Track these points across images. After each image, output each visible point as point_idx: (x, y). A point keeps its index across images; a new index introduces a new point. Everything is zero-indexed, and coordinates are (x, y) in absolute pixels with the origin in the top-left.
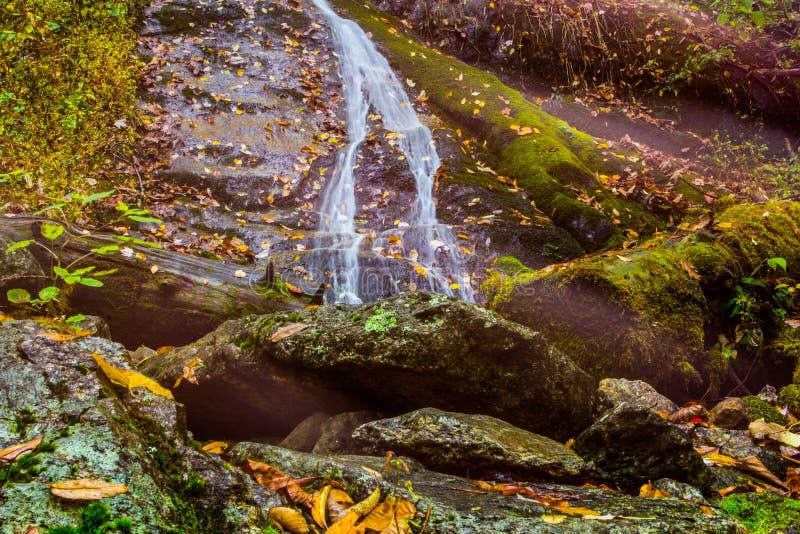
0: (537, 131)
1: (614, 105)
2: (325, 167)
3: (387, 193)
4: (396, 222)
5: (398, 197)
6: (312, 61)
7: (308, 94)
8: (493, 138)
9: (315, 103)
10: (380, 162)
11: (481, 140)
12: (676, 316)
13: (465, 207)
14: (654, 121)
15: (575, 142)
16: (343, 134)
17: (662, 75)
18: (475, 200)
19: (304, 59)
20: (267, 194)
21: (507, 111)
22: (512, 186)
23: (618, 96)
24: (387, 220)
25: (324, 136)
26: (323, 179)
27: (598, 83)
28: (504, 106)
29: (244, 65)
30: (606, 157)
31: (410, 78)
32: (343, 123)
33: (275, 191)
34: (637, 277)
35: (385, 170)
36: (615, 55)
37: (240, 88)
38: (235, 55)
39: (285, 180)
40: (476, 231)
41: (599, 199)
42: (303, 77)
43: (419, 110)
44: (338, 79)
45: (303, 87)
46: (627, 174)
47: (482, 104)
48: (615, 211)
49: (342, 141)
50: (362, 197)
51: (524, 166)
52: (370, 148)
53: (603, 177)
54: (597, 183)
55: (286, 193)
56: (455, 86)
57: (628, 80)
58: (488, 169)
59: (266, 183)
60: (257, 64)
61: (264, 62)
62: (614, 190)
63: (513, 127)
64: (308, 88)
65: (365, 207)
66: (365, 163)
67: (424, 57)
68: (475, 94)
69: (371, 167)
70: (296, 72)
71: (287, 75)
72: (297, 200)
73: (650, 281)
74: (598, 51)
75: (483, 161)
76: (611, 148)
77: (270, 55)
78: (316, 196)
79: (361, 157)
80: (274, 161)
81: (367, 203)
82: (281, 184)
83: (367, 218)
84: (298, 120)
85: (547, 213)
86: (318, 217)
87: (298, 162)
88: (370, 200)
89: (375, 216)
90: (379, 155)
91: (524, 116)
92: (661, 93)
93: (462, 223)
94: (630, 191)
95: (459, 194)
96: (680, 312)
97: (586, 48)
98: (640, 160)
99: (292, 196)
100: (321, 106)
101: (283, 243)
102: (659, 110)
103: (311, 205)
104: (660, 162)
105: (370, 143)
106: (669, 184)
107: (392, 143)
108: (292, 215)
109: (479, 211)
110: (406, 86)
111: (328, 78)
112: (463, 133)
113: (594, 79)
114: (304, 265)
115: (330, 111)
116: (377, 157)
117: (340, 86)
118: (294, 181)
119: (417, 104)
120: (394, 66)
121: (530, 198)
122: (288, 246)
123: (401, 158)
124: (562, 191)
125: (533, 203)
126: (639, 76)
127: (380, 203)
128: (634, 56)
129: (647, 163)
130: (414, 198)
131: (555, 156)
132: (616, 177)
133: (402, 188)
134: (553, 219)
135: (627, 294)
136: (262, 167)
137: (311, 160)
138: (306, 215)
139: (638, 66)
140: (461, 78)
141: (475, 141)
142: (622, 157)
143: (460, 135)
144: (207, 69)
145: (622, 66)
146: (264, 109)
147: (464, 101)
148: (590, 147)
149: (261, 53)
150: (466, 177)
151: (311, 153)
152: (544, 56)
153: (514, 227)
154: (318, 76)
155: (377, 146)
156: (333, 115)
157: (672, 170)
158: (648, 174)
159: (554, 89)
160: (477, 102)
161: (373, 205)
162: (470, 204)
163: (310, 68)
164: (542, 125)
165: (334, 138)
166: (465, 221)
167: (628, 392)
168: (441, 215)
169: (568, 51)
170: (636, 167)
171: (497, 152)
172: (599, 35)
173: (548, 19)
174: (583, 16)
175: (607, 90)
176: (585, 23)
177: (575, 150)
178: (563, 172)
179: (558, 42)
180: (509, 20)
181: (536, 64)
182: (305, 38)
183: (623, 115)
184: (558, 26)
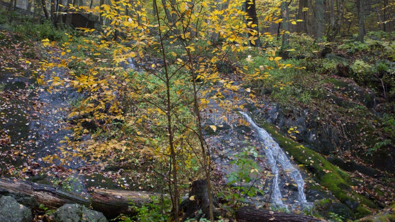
0: (331, 171)
1: (351, 159)
2: (270, 182)
3: (290, 192)
4: (295, 201)
5: (294, 193)
8: (318, 174)
11: (313, 174)
13: (315, 197)
14: (365, 165)
15: (343, 175)
16: (271, 171)
17: (367, 149)
18: (318, 195)
19: (252, 143)
21: (321, 164)
22: (326, 190)
23: (352, 155)
24: (292, 200)
25: (265, 172)
26: (270, 187)
28: (320, 162)
29: (235, 146)
30: (353, 180)
31: (287, 151)
32: (270, 167)
36: (350, 140)
38: (231, 143)
41: (353, 195)
43: (292, 163)
44: (264, 151)
46: (360, 186)
47: (313, 162)
48: (358, 199)
49: (272, 174)
50: (283, 193)
51: (329, 183)
52: (282, 177)
53: (352, 187)
56: (302, 155)
57: (355, 150)
58: (318, 184)
62: (357, 191)
63: (324, 170)
65: (284, 196)
66: (281, 182)
68: (310, 158)
74: (344, 139)
75: (316, 181)
76: (354, 177)
77: (241, 142)
79: (280, 180)
82: (258, 188)
85: (338, 199)
87: (261, 181)
88: (286, 193)
89: (288, 199)
90: (285, 179)
91: (326, 166)
92: (367, 155)
94: (362, 192)
95: (312, 193)
97: (340, 138)
98: (364, 182)
100: (261, 161)
102: (366, 161)
104: (370, 182)
105: (281, 175)
106: (373, 190)
107: (288, 175)
108: (264, 198)
109: (319, 198)
110: (286, 154)
111: (261, 151)
112: (307, 171)
113: (343, 149)
115: (265, 163)
117: (265, 154)
118: (262, 187)
119: (291, 160)
120: (281, 146)
121: (333, 194)
123: (292, 180)
124: (342, 192)
125: (334, 196)
126: (358, 149)
127: (289, 195)
128: (357, 141)
129: (366, 183)
131: (338, 180)
132: (357, 187)
133: (294, 190)
134: (341, 201)
137: (265, 180)
138: (268, 198)
139: (358, 145)
140: (304, 152)
141: (311, 174)
142: (358, 180)
144: (223, 148)
145: (353, 144)
147: (306, 160)
148: (348, 177)
149: (239, 142)
151: (264, 178)
152: (326, 140)
155: (284, 176)
157: (373, 185)
158: (366, 186)
159: (330, 152)
160: (311, 161)
165: (269, 173)
166: (316, 201)
168: (307, 199)
169: (334, 138)
170: (362, 184)
171: (319, 178)
172: (344, 133)
173: (326, 127)
174: (338, 125)
175: (348, 152)
176: (339, 128)
177: (343, 177)
178: (341, 185)
179: (330, 135)
180: (314, 127)
181: (323, 143)
182: (250, 135)
183: (354, 162)
184: (330, 129)
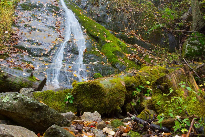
0: (112, 42)
1: (134, 36)
2: (57, 47)
3: (71, 55)
4: (72, 62)
5: (74, 56)
6: (59, 19)
7: (56, 28)
8: (101, 43)
9: (58, 30)
10: (71, 47)
11: (98, 43)
12: (117, 95)
13: (90, 60)
14: (144, 41)
15: (121, 45)
16: (64, 39)
17: (147, 29)
18: (93, 58)
19: (57, 19)
20: (41, 53)
21: (105, 36)
22: (103, 55)
23: (136, 33)
24: (70, 61)
25: (58, 39)
26: (56, 50)
27: (131, 30)
28: (105, 34)
29: (41, 19)
30: (128, 49)
31: (83, 25)
32: (64, 36)
33: (43, 52)
34: (108, 85)
35: (72, 49)
36: (136, 23)
37: (39, 25)
38: (39, 17)
39: (46, 50)
40: (91, 66)
41: (124, 60)
42: (56, 23)
43: (84, 34)
44: (65, 25)
45: (56, 26)
46: (133, 54)
47: (99, 34)
48: (128, 63)
49: (63, 40)
50: (65, 55)
51: (107, 50)
52: (69, 43)
53: (127, 54)
54: (124, 56)
55: (46, 53)
56: (93, 29)
57: (139, 30)
58: (98, 50)
59: (42, 50)
60: (45, 19)
61: (47, 19)
62: (129, 58)
63: (106, 40)
64: (57, 26)
65: (65, 58)
66: (67, 46)
67: (87, 20)
68: (98, 31)
69: (68, 48)
70: (54, 22)
71: (52, 23)
72: (49, 55)
73: (111, 86)
74: (132, 22)
75: (98, 48)
76: (130, 47)
77: (48, 17)
78: (54, 54)
79: (67, 45)
80: (44, 45)
81: (66, 57)
82: (45, 50)
83: (65, 61)
84: (53, 34)
85: (110, 63)
86: (53, 59)
87: (51, 45)
88: (67, 56)
89: (68, 60)
90: (71, 45)
91: (109, 37)
92: (146, 34)
93: (89, 64)
94: (132, 58)
95: (89, 56)
96: (118, 94)
97: (129, 21)
98: (136, 51)
99: (47, 54)
100: (59, 31)
101: (42, 66)
102: (145, 38)
103: (52, 56)
104: (141, 51)
105: (69, 42)
106: (143, 57)
107: (75, 42)
108: (47, 59)
109: (93, 61)
110: (81, 27)
111: (62, 24)
112: (94, 41)
113: (131, 29)
114: (46, 72)
115: (61, 33)
116: (70, 45)
117: (65, 26)
118: (49, 50)
119: (84, 32)
120: (79, 22)
122: (44, 67)
123: (76, 46)
124: (115, 57)
125: (107, 60)
126: (141, 29)
127: (69, 57)
128: (141, 24)
129: (138, 52)
130: (78, 56)
131: (115, 48)
132: (130, 54)
133: (75, 54)
134: (112, 64)
135: (104, 89)
136: (41, 46)
137: (54, 45)
138: (50, 59)
139: (141, 26)
140: (95, 27)
141: (96, 43)
142: (132, 49)
143: (93, 41)
144: (32, 20)
145: (138, 26)
146: (45, 31)
147: (95, 33)
148: (125, 46)
149: (46, 17)
150: (91, 52)
151: (54, 43)
152: (119, 22)
153: (101, 66)
154: (60, 24)
155: (71, 43)
156: (62, 34)
157: (143, 54)
158: (138, 54)
159: (120, 30)
160: (98, 33)
161: (68, 58)
162: (91, 59)
163: (58, 21)
164: (113, 40)
165: (61, 39)
166: (89, 63)
167: (90, 116)
168: (84, 61)
169: (125, 21)
170: (135, 52)
171: (101, 46)
172: (133, 18)
173: (121, 13)
174: (130, 13)
175: (133, 32)
176: (130, 15)
177: (121, 47)
178: (116, 53)
179: (122, 19)
180: (111, 12)
182: (58, 13)
183: (136, 38)
184: (123, 15)
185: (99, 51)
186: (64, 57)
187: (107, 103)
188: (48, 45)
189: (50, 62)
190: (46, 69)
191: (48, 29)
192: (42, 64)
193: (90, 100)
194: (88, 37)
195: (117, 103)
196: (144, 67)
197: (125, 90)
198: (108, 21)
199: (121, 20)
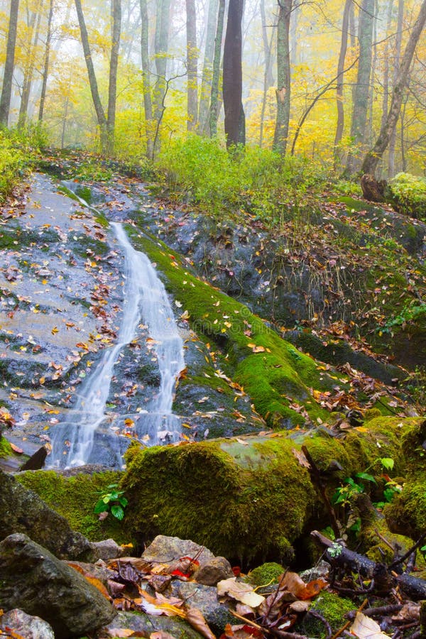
0: (268, 350)
1: (342, 339)
2: (93, 360)
3: (136, 386)
4: (138, 410)
5: (144, 390)
6: (105, 279)
7: (95, 303)
8: (233, 353)
9: (99, 311)
10: (136, 361)
11: (225, 354)
12: (279, 496)
13: (195, 403)
14: (373, 355)
15: (299, 362)
16: (115, 336)
17: (384, 320)
18: (205, 398)
19: (99, 277)
20: (40, 376)
21: (248, 333)
22: (238, 391)
23: (347, 332)
24: (132, 407)
25: (98, 337)
26: (88, 370)
27: (333, 321)
28: (247, 328)
29: (49, 276)
30: (322, 376)
31: (178, 300)
32: (117, 328)
33: (47, 375)
34: (248, 458)
35: (139, 367)
36: (349, 301)
37: (42, 294)
38: (44, 268)
39: (57, 367)
40: (199, 423)
41: (308, 409)
42: (94, 290)
43: (181, 325)
44: (122, 295)
45: (92, 298)
46: (336, 392)
47: (229, 325)
49: (112, 342)
50: (116, 387)
51: (251, 377)
52: (131, 349)
53: (317, 392)
54: (309, 396)
55: (55, 377)
56: (211, 310)
57: (357, 322)
58: (224, 376)
59: (43, 367)
60: (60, 277)
61: (66, 277)
62: (323, 403)
63: (250, 345)
64: (96, 299)
65: (116, 395)
66: (125, 360)
67: (193, 285)
68: (226, 317)
69: (129, 364)
70: (89, 287)
71: (82, 287)
72: (64, 383)
73: (259, 463)
74: (336, 296)
75: (222, 369)
76: (328, 371)
77: (72, 272)
78: (80, 382)
79: (123, 356)
80: (52, 351)
81: (118, 392)
82: (54, 369)
83: (116, 404)
84: (81, 323)
85: (262, 415)
86: (76, 399)
87: (72, 354)
88: (123, 389)
89: (123, 403)
90: (137, 355)
91: (260, 338)
92: (381, 334)
93: (191, 415)
94: (335, 405)
95: (193, 392)
96: (283, 492)
97: (326, 293)
98: (349, 382)
99: (60, 380)
100: (103, 314)
101: (40, 415)
102: (378, 347)
103: (74, 389)
104: (365, 385)
105: (132, 345)
106: (369, 403)
107: (149, 348)
108: (56, 395)
109: (206, 407)
110: (174, 305)
111: (114, 294)
112: (211, 346)
113: (331, 317)
114: (49, 434)
115: (109, 319)
116: (135, 357)
117: (122, 301)
118: (64, 369)
119: (180, 320)
120: (169, 290)
121: (251, 402)
122: (44, 419)
123: (154, 360)
124: (278, 399)
125: (252, 406)
126: (363, 320)
127: (129, 393)
128: (363, 304)
129: (354, 385)
130: (157, 392)
131: (278, 371)
132: (328, 393)
133: (149, 384)
134: (266, 421)
135: (233, 471)
136: (41, 355)
137: (82, 354)
138: (68, 396)
139: (366, 311)
140: (218, 304)
141: (220, 353)
142: (335, 378)
143: (208, 348)
144: (19, 277)
145: (354, 310)
146: (57, 311)
147: (216, 322)
148: (310, 368)
149: (65, 269)
150: (202, 379)
151: (84, 348)
152: (293, 296)
153: (230, 423)
154: (106, 291)
155: (137, 348)
156: (111, 322)
157: (372, 392)
158: (353, 394)
159: (297, 322)
160: (226, 323)
161: (123, 394)
162: (200, 401)
163: (101, 284)
164: (274, 346)
165: (106, 339)
166: (194, 414)
167: (176, 549)
168: (176, 407)
169: (312, 294)
170: (345, 387)
171: (234, 364)
172: (339, 285)
173: (300, 268)
174: (328, 269)
175: (339, 327)
176: (329, 275)
177: (299, 368)
178: (283, 385)
179: (305, 286)
180: (269, 265)
181: (286, 301)
182: (103, 262)
183: (348, 347)
184: (307, 274)
185: (228, 379)
186: (111, 392)
187: (242, 521)
188: (64, 353)
189: (67, 408)
190: (52, 426)
191: (68, 305)
192: (40, 410)
193: (185, 510)
194: (194, 334)
195: (279, 526)
196: (374, 420)
197: (307, 481)
198: (258, 290)
199: (302, 289)
